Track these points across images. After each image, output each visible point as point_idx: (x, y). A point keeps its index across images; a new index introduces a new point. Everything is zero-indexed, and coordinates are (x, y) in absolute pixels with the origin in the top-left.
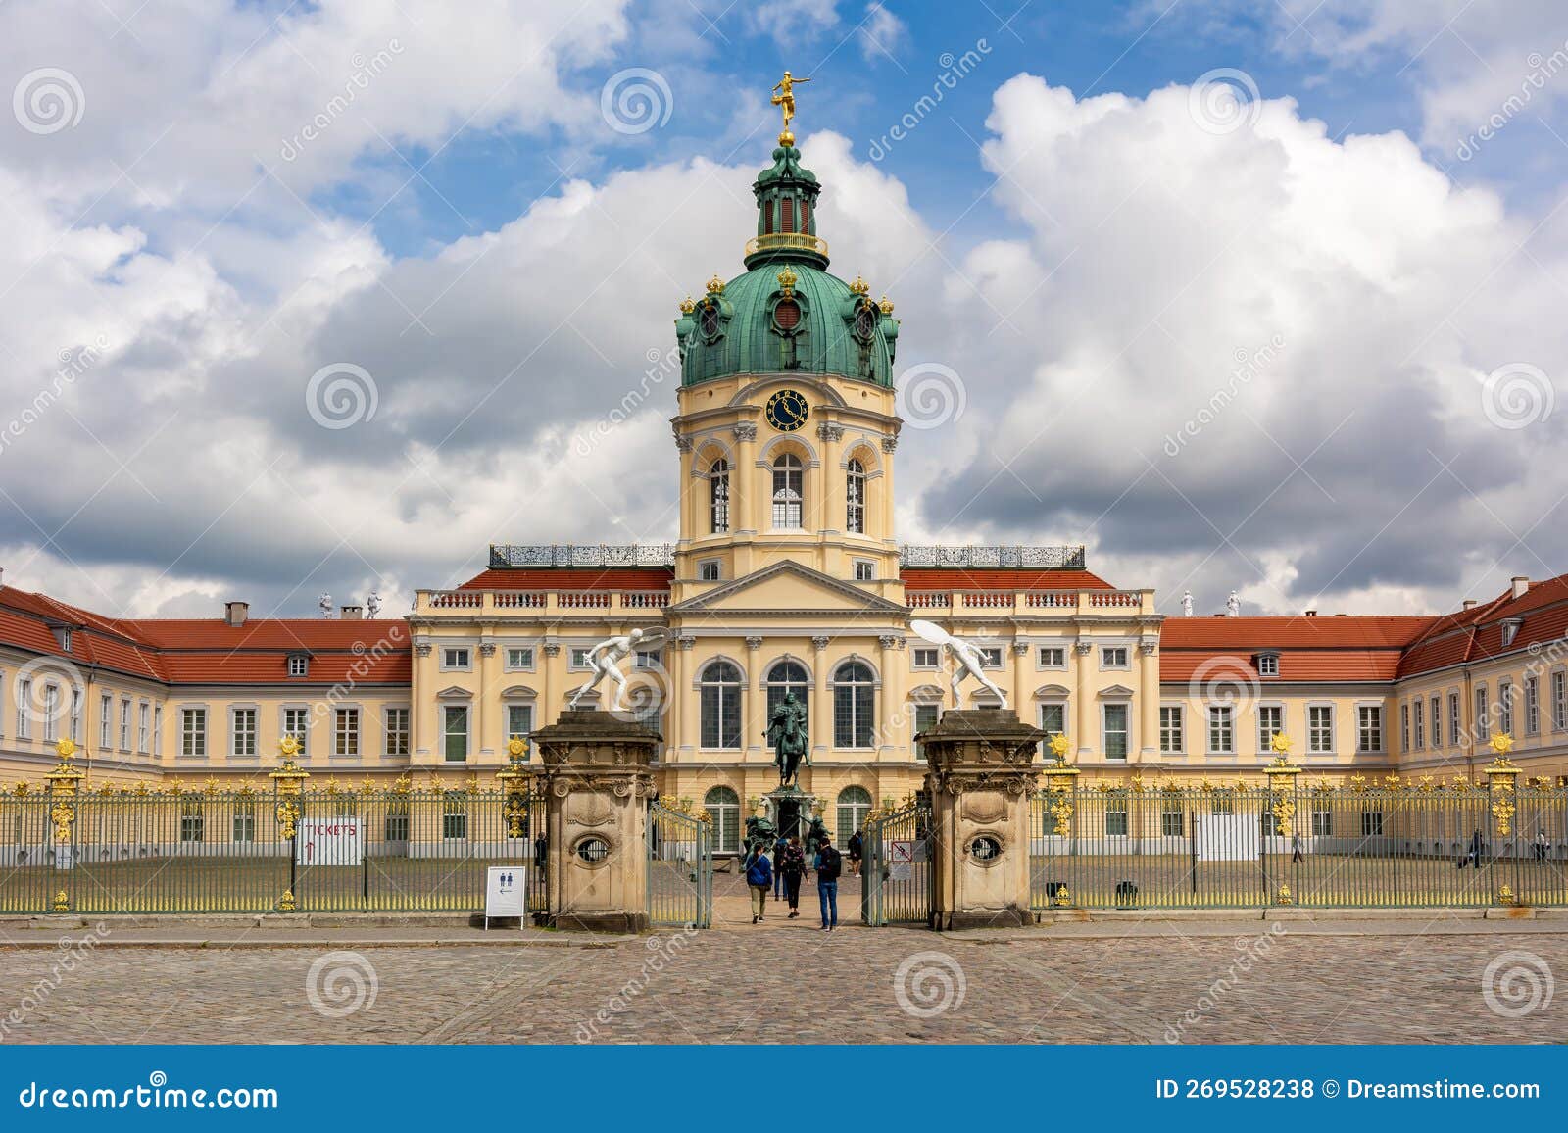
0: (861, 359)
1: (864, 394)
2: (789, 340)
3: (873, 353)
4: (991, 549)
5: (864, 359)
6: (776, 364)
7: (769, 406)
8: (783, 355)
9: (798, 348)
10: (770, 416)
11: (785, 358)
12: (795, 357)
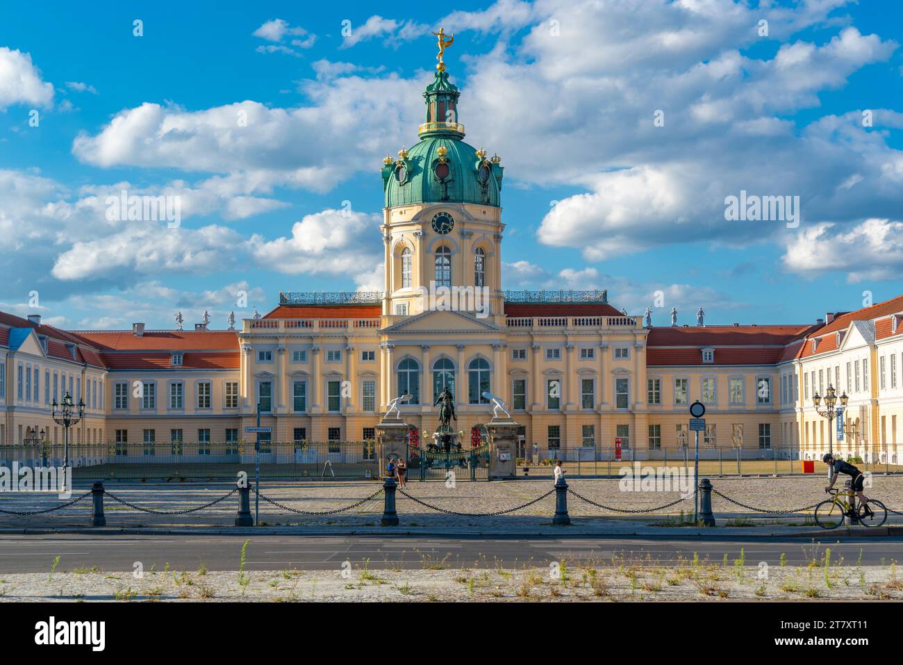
0: (482, 193)
1: (484, 212)
2: (444, 185)
3: (489, 189)
4: (555, 292)
5: (484, 193)
6: (437, 199)
7: (433, 221)
8: (441, 194)
9: (448, 189)
10: (433, 226)
11: (442, 195)
12: (446, 194)
